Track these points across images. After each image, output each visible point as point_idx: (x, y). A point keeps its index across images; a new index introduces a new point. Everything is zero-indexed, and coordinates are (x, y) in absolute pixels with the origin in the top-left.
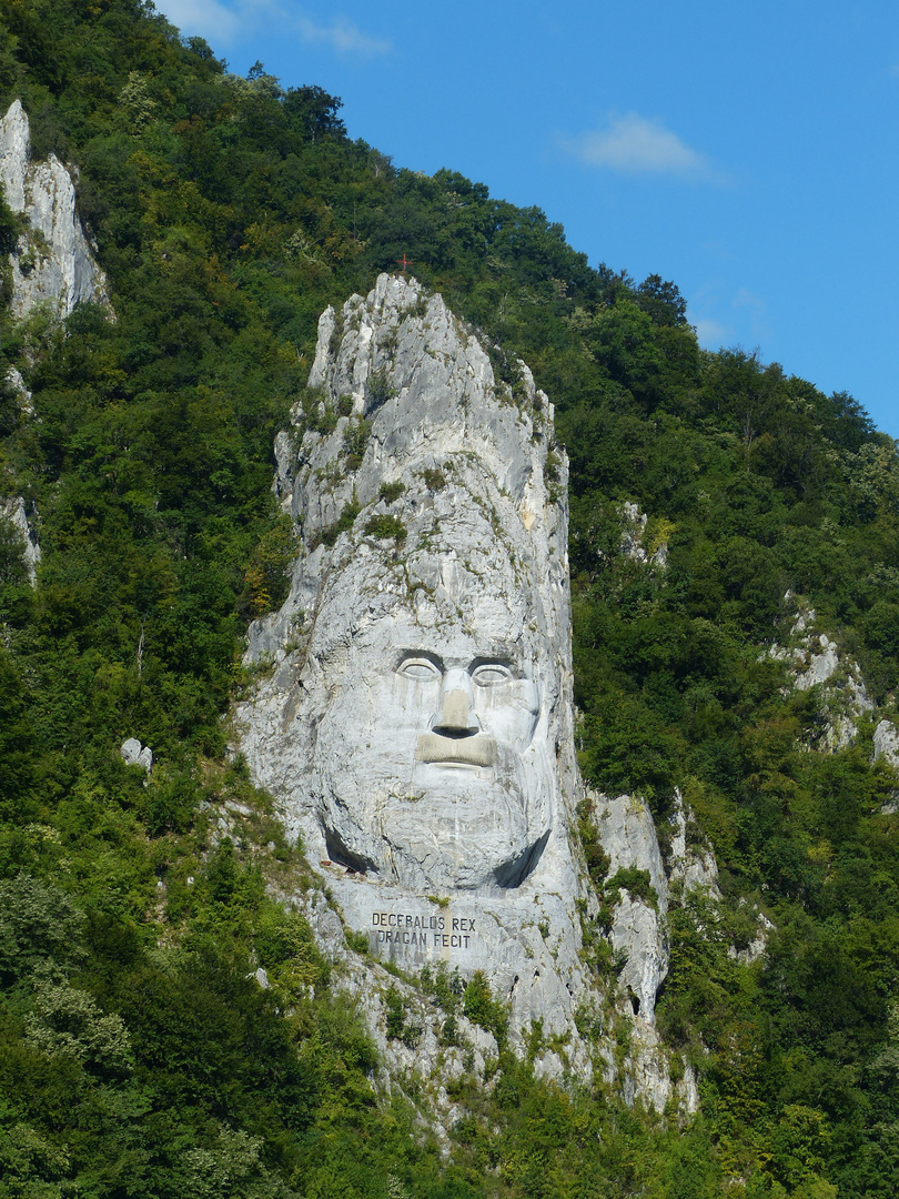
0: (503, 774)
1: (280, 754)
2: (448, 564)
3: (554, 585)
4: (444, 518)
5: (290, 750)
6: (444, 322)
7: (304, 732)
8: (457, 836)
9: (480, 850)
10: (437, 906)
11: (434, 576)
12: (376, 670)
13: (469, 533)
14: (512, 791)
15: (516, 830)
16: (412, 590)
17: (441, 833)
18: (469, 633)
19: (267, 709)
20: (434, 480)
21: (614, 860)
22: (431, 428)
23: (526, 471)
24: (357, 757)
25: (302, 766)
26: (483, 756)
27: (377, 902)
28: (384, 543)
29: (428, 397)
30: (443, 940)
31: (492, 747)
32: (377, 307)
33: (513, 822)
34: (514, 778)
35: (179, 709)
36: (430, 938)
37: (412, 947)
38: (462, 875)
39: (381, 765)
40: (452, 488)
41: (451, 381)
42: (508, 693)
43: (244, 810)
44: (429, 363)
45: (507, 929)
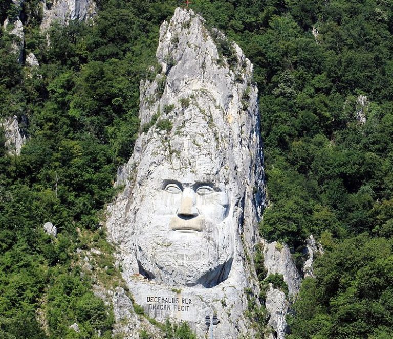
0: (207, 235)
1: (123, 226)
2: (186, 141)
3: (243, 148)
4: (187, 120)
5: (127, 225)
6: (196, 30)
7: (132, 216)
8: (185, 262)
9: (195, 268)
10: (176, 293)
11: (181, 146)
12: (155, 189)
13: (197, 126)
14: (211, 242)
15: (211, 259)
16: (171, 153)
17: (178, 261)
18: (193, 172)
19: (120, 206)
20: (185, 103)
21: (269, 270)
22: (188, 79)
23: (229, 97)
24: (146, 228)
25: (130, 232)
26: (198, 226)
27: (149, 292)
28: (163, 132)
29: (187, 65)
30: (178, 308)
31: (203, 222)
32: (175, 23)
33: (210, 255)
34: (212, 235)
35: (75, 208)
36: (172, 307)
37: (164, 311)
38: (188, 279)
39: (155, 231)
40: (191, 107)
41: (197, 57)
42: (212, 198)
43: (98, 252)
44: (188, 50)
45: (206, 303)
